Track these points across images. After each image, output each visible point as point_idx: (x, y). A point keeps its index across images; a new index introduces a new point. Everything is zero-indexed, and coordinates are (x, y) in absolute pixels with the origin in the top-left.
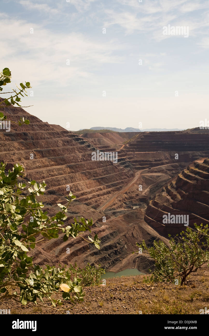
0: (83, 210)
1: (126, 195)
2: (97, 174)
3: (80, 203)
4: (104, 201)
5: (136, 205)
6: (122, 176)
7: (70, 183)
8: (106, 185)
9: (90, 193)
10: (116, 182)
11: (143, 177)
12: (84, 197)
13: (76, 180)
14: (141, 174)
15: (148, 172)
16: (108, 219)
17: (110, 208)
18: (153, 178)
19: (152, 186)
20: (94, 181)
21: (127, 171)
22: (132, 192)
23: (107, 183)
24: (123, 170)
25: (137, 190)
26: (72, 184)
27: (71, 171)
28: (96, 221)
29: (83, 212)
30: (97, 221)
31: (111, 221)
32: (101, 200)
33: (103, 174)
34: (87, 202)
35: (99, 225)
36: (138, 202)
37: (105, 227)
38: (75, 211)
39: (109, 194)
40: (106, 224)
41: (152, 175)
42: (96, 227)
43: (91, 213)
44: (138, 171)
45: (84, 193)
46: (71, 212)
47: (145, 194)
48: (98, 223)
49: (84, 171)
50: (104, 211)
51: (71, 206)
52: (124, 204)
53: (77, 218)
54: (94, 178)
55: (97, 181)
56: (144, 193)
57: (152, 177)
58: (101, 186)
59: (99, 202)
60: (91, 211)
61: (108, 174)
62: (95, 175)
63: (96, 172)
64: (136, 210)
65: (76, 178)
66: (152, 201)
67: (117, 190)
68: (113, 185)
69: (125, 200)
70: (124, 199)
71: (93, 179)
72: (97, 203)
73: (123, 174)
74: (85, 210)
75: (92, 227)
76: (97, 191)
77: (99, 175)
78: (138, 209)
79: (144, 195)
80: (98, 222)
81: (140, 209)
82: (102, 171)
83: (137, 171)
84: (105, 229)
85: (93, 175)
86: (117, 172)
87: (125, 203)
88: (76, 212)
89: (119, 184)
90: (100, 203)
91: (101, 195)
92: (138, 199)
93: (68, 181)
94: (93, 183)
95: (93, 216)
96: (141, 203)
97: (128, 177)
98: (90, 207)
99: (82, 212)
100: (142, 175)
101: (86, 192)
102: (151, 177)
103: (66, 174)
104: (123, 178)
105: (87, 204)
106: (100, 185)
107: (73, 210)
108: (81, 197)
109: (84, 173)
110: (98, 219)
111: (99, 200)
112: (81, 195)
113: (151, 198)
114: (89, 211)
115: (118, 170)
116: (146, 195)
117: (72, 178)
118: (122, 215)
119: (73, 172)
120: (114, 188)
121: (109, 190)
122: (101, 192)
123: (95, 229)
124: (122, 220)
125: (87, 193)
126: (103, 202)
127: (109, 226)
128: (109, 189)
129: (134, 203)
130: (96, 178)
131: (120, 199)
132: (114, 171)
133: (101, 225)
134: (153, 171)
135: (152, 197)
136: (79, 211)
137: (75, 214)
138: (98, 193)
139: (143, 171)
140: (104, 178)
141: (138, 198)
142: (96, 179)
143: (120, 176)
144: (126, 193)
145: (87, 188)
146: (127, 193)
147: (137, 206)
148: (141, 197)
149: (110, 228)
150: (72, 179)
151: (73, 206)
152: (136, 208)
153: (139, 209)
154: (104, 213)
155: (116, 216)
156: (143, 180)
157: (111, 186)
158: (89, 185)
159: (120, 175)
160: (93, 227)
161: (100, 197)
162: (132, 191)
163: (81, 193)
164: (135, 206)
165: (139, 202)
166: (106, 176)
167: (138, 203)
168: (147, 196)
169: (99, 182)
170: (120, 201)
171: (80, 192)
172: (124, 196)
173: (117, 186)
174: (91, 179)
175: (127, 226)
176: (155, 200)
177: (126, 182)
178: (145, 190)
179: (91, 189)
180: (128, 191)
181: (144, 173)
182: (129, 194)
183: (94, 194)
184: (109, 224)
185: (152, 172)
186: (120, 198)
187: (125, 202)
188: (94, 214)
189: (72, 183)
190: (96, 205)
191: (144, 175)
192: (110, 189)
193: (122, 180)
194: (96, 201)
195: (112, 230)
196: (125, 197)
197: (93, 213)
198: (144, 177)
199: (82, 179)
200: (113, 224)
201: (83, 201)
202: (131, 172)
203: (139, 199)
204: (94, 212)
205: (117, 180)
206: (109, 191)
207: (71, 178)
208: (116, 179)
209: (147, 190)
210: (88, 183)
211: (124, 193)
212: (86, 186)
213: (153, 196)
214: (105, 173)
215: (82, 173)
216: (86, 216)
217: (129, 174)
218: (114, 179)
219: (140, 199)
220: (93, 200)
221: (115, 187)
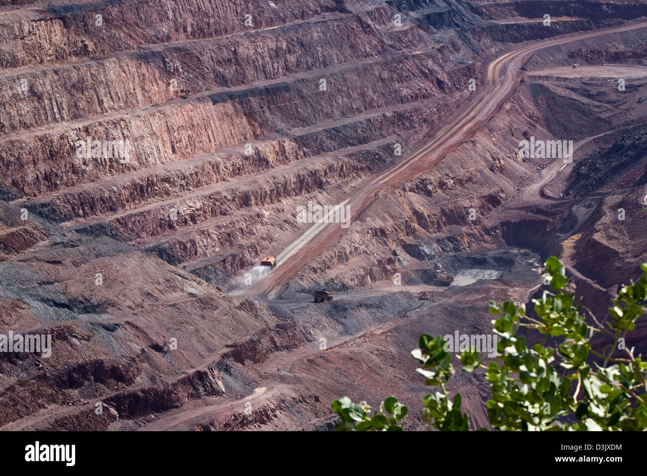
0: (140, 289)
1: (418, 201)
2: (237, 63)
3: (123, 245)
4: (277, 233)
5: (479, 263)
6: (401, 79)
7: (62, 119)
8: (298, 132)
9: (191, 181)
10: (361, 117)
11: (538, 91)
12: (152, 205)
13: (101, 102)
14: (523, 69)
15: (572, 56)
16: (295, 346)
17: (314, 276)
18: (600, 94)
19: (587, 143)
20: (220, 107)
21: (438, 46)
22: (460, 182)
23: (305, 122)
24: (411, 44)
25: (492, 170)
26: (79, 125)
27: (75, 43)
28: (216, 358)
29: (139, 300)
30: (225, 356)
31: (310, 361)
32: (260, 230)
33: (279, 65)
34: (165, 239)
35: (237, 386)
36: (494, 246)
37: (269, 395)
38: (87, 294)
39: (316, 193)
40: (283, 379)
41: (592, 79)
42: (214, 392)
43: (189, 310)
44: (509, 50)
45: (151, 184)
46: (63, 299)
47: (542, 194)
48: (227, 370)
49: (158, 48)
50: (272, 296)
51: (59, 262)
52: (402, 255)
53: (97, 337)
54: (217, 89)
55: (239, 106)
56: (535, 187)
57: (593, 92)
58: (268, 138)
59: (244, 242)
60: (192, 295)
61: (309, 68)
62: (229, 72)
63: (235, 53)
64: (478, 291)
65: (102, 91)
66: (578, 242)
67: (362, 169)
68: (340, 138)
69: (410, 231)
70: (408, 226)
71: (211, 97)
72: (231, 244)
73: (409, 65)
74: (148, 288)
75: (191, 396)
76: (237, 171)
77: (250, 72)
78: (488, 290)
79: (538, 200)
80: (230, 362)
81: (505, 292)
82: (272, 45)
83: (501, 52)
84: (273, 410)
85: (214, 71)
86: (367, 55)
87: (413, 251)
88: (94, 301)
89: (381, 129)
90: (253, 246)
91: (262, 198)
92: (494, 228)
93: (52, 109)
94: (215, 124)
95: (201, 324)
96: (515, 251)
97: (440, 84)
98: (183, 272)
99: (128, 303)
100: (534, 77)
101: (166, 180)
102: (586, 88)
103: (42, 62)
104: (405, 92)
105: (166, 255)
106: (256, 137)
107: (75, 290)
108: (131, 209)
109: (153, 54)
110: (229, 343)
111: (244, 226)
112: (132, 198)
113: (576, 221)
114: (174, 296)
115: (374, 42)
116: (549, 202)
117: (79, 87)
118: (389, 325)
119: (84, 51)
120: (350, 156)
121: (311, 167)
122: (263, 180)
123: (209, 409)
124: (381, 354)
125: (173, 184)
126: (271, 239)
127: (295, 391)
128: (318, 163)
129: (468, 247)
130: (234, 89)
131: (378, 224)
132: (352, 47)
133: (250, 386)
134: (599, 52)
135: (581, 212)
136: (110, 295)
137: (86, 310)
138: (241, 184)
139: (538, 53)
140: (286, 88)
141: (498, 221)
142: (231, 96)
143: (391, 79)
144: (422, 188)
145: (174, 151)
146: (430, 187)
147: (488, 272)
148: (514, 216)
149: (304, 405)
150: (79, 95)
151: (76, 264)
152: (480, 282)
153: (500, 287)
154: (271, 308)
155: (347, 332)
156: (537, 104)
157: (328, 143)
158: (184, 135)
159: (385, 75)
160: (199, 397)
161: (256, 209)
162: (462, 173)
163: (135, 185)
164: (475, 271)
165: (500, 247)
166: (301, 75)
167: (491, 248)
168: (554, 206)
169: (250, 115)
170: (380, 234)
171: (125, 179)
172: (410, 204)
173: (365, 140)
174: (199, 95)
175: (412, 390)
176: (597, 237)
177: (425, 121)
178: (544, 172)
179: (199, 159)
180: (433, 177)
181: (546, 65)
182: (439, 191)
183: (217, 187)
184: (298, 380)
185: (593, 57)
186: (384, 219)
187: (410, 240)
188: (207, 313)
189: (75, 117)
190: (224, 261)
191: (540, 77)
192: (322, 160)
193: (401, 108)
194: (229, 235)
195: (317, 415)
196: (416, 213)
197: (203, 309)
198: (541, 86)
199: (140, 97)
200: (323, 376)
201: (144, 235)
202: (459, 56)
203: (503, 224)
204: (206, 303)
205: (369, 105)
206: (313, 174)
207: (74, 86)
208: (363, 95)
209: (559, 173)
210: (181, 122)
211: (408, 185)
212: (166, 136)
213: (589, 206)
214: (292, 59)
215: (144, 58)
216: (154, 322)
217: (449, 67)
218: (349, 97)
219: (505, 224)
220: (209, 224)
221: (350, 149)
